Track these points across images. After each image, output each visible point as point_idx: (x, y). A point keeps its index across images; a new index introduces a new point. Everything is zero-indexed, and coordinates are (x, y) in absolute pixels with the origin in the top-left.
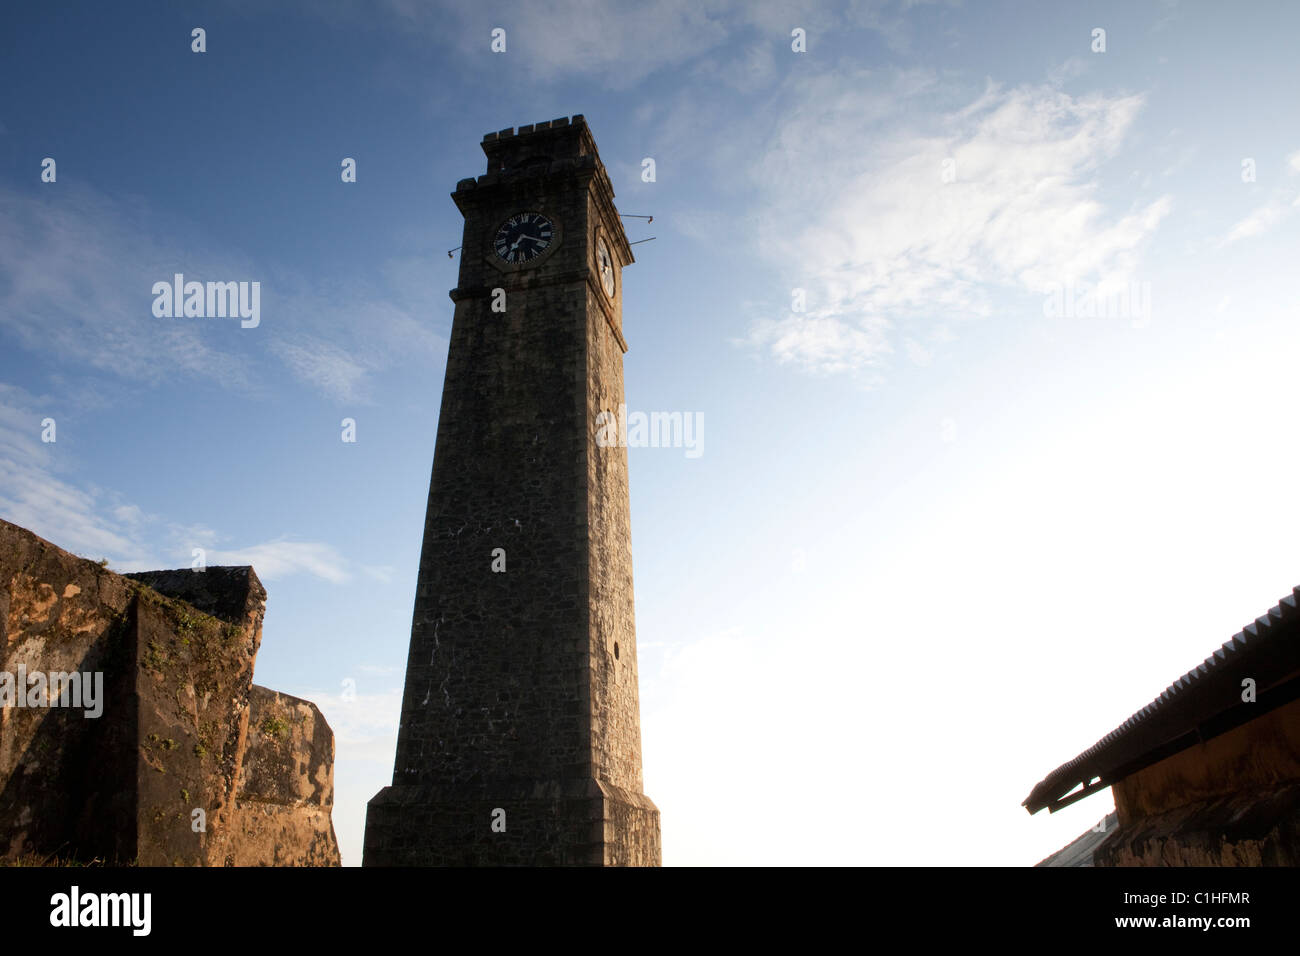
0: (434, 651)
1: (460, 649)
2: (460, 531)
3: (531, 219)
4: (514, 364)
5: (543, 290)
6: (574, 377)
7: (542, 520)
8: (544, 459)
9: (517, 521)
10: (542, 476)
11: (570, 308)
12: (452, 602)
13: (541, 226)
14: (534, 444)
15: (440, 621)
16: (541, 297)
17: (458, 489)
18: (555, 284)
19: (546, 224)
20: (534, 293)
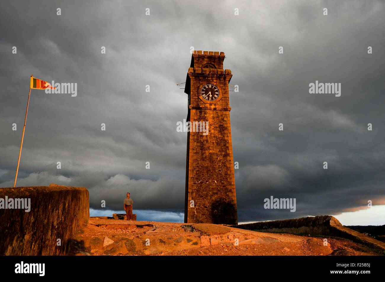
0: (195, 216)
1: (203, 216)
2: (199, 182)
3: (212, 86)
4: (210, 134)
5: (217, 111)
6: (228, 141)
7: (223, 182)
8: (222, 164)
9: (215, 181)
10: (221, 169)
11: (225, 119)
12: (199, 202)
13: (215, 90)
14: (219, 159)
15: (196, 207)
16: (217, 114)
17: (197, 169)
18: (221, 110)
19: (216, 90)
20: (215, 112)
